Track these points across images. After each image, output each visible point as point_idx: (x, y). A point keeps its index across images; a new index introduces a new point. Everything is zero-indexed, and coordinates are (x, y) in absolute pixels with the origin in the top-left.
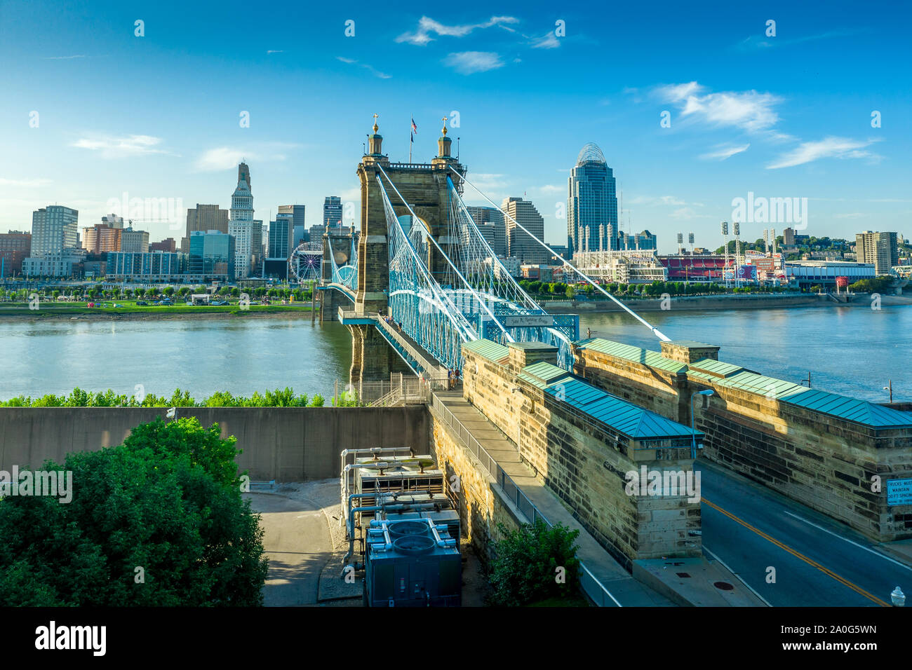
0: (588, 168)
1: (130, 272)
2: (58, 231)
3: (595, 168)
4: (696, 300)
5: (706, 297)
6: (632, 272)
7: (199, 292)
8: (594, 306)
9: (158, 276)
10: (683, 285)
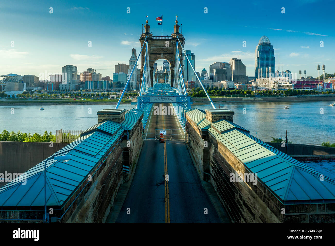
0: (263, 46)
1: (93, 88)
2: (70, 74)
3: (266, 46)
4: (305, 97)
5: (310, 96)
6: (279, 86)
7: (113, 95)
8: (263, 99)
9: (102, 89)
10: (300, 91)
